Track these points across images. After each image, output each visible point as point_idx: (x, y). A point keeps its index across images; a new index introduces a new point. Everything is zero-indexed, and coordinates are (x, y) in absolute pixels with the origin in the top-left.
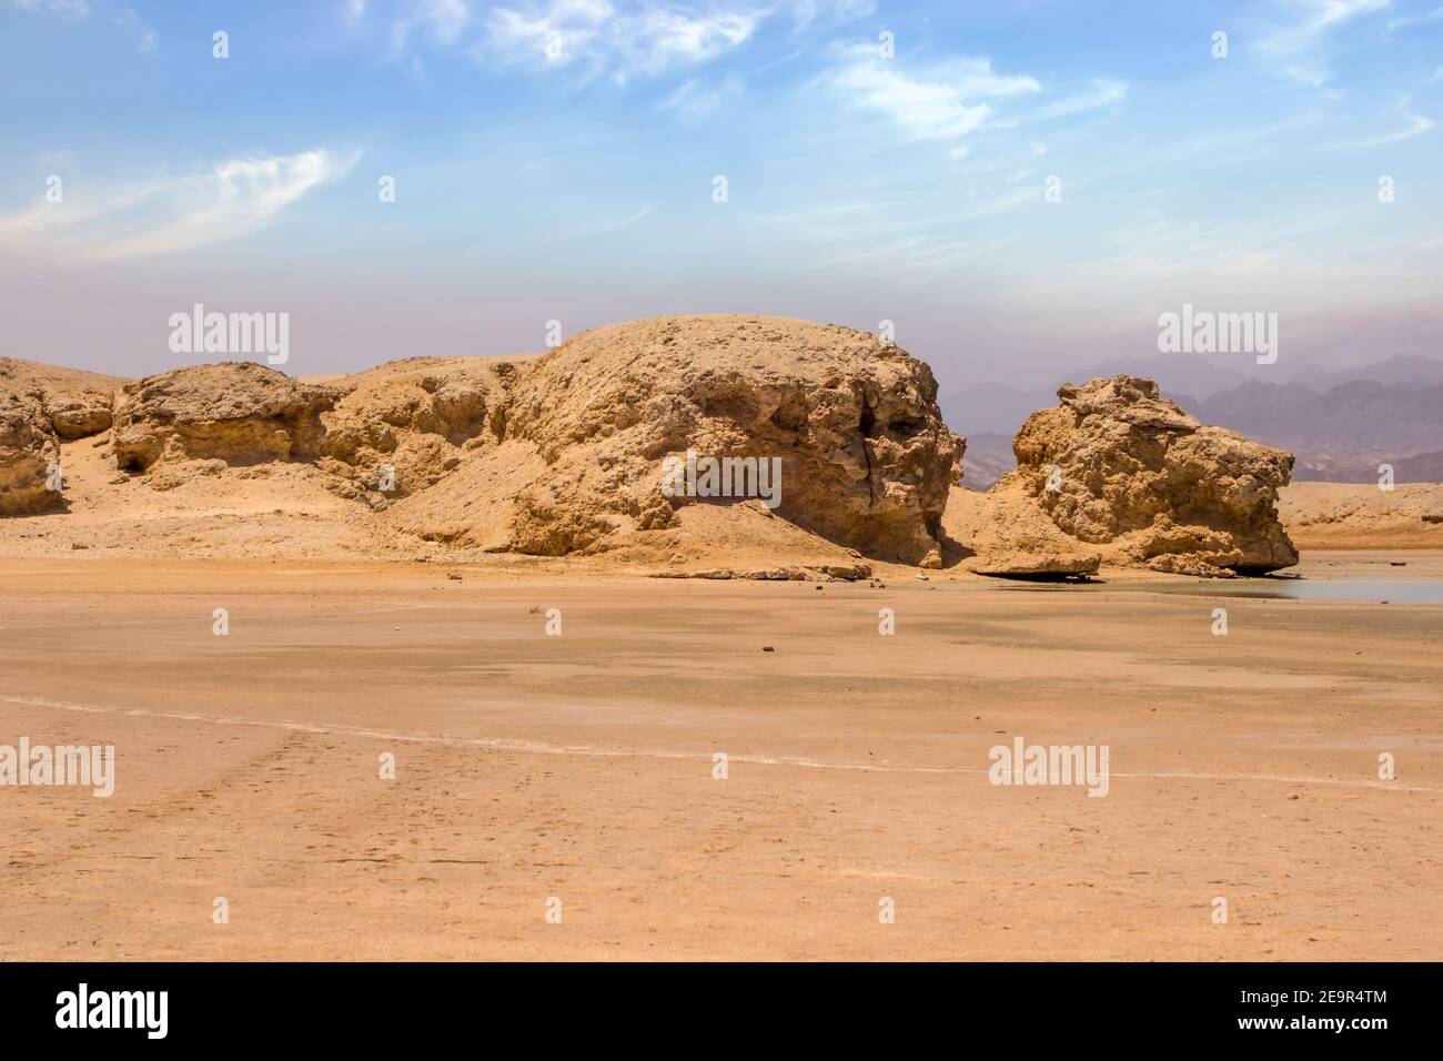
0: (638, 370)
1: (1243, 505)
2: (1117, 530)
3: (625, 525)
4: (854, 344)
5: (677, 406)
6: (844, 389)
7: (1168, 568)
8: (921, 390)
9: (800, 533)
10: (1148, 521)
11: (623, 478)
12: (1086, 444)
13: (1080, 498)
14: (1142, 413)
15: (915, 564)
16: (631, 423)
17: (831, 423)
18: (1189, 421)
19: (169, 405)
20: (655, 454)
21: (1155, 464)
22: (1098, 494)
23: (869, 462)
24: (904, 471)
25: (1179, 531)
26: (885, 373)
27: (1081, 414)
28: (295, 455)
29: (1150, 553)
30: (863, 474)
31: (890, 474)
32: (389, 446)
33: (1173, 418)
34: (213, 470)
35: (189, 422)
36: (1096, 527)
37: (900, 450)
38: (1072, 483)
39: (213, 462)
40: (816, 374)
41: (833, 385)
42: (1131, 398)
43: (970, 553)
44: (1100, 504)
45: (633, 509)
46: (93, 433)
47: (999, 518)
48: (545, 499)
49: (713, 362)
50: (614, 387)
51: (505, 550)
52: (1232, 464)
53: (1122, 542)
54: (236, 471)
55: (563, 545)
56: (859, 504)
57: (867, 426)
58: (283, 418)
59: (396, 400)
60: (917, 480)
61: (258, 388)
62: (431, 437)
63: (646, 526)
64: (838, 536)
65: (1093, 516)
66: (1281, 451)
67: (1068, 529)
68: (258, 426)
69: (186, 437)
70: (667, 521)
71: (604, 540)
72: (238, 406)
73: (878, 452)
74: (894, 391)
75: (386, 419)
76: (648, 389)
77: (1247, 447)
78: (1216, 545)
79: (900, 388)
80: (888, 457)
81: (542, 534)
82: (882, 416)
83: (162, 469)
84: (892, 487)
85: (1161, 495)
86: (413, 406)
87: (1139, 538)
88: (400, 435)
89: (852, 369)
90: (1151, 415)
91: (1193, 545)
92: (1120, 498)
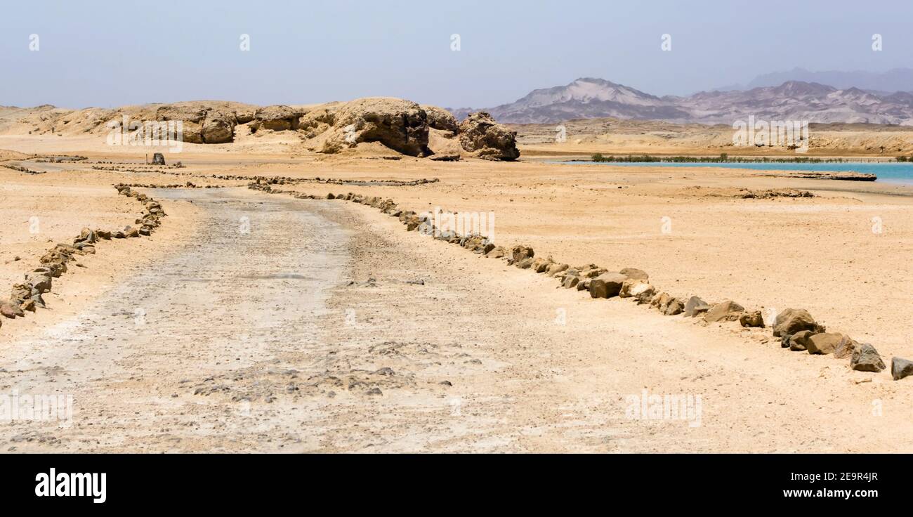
0: (353, 112)
1: (503, 143)
2: (475, 149)
3: (346, 147)
4: (406, 105)
5: (360, 120)
6: (399, 116)
7: (484, 158)
8: (421, 116)
9: (388, 148)
10: (482, 147)
12: (470, 128)
13: (467, 141)
14: (482, 121)
15: (416, 156)
16: (351, 123)
17: (396, 123)
18: (493, 123)
19: (261, 116)
21: (484, 133)
22: (472, 140)
23: (406, 132)
24: (414, 135)
25: (489, 149)
26: (411, 112)
27: (472, 120)
28: (291, 129)
29: (481, 154)
30: (405, 135)
31: (411, 136)
32: (316, 126)
33: (489, 122)
34: (271, 132)
35: (265, 121)
36: (470, 148)
37: (413, 130)
38: (466, 137)
39: (270, 130)
40: (394, 113)
41: (397, 115)
42: (481, 117)
43: (434, 154)
44: (472, 143)
46: (247, 122)
47: (449, 146)
48: (330, 141)
49: (370, 110)
50: (349, 115)
51: (320, 152)
52: (500, 133)
53: (476, 152)
54: (276, 132)
55: (332, 151)
56: (403, 143)
57: (406, 124)
58: (289, 119)
59: (318, 115)
60: (417, 137)
61: (283, 112)
62: (326, 124)
63: (350, 147)
64: (398, 150)
65: (470, 145)
66: (513, 131)
67: (465, 149)
68: (282, 122)
69: (265, 124)
70: (354, 146)
71: (340, 150)
72: (277, 116)
73: (408, 131)
74: (412, 116)
75: (316, 119)
76: (355, 116)
77: (503, 130)
78: (497, 153)
79: (414, 115)
80: (411, 132)
81: (328, 149)
82: (410, 122)
83: (259, 132)
84: (411, 138)
85: (485, 140)
86: (323, 116)
87: (479, 151)
88: (319, 123)
89: (402, 111)
90: (485, 121)
91: (491, 153)
92: (476, 141)
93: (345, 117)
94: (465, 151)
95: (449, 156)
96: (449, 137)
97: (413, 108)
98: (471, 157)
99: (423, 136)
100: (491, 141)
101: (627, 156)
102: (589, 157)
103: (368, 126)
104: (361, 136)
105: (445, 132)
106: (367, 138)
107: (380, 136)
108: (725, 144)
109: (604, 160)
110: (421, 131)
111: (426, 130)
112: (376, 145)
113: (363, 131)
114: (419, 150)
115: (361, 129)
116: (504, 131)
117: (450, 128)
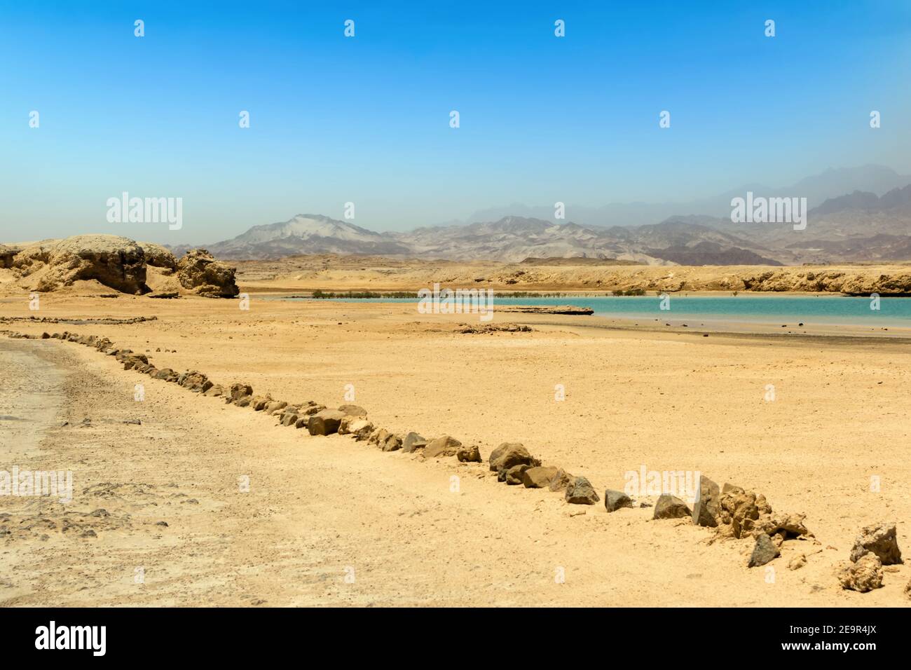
0: (69, 249)
1: (222, 280)
2: (194, 286)
3: (61, 285)
4: (123, 242)
5: (76, 257)
6: (116, 253)
7: (203, 296)
8: (138, 253)
9: (105, 287)
10: (201, 284)
11: (62, 274)
12: (188, 265)
13: (186, 278)
14: (201, 258)
15: (133, 294)
16: (67, 261)
17: (113, 261)
18: (212, 260)
20: (70, 269)
21: (203, 270)
22: (190, 277)
23: (123, 270)
24: (132, 272)
25: (208, 286)
26: (128, 249)
27: (190, 257)
28: (5, 267)
29: (200, 292)
30: (122, 273)
31: (129, 273)
32: (30, 264)
33: (208, 259)
36: (189, 285)
37: (131, 267)
38: (185, 274)
40: (110, 250)
41: (114, 253)
42: (200, 254)
43: (151, 291)
44: (191, 280)
45: (63, 281)
47: (167, 283)
48: (45, 279)
49: (86, 247)
50: (64, 252)
51: (35, 291)
52: (220, 270)
53: (195, 289)
55: (47, 289)
56: (120, 280)
57: (124, 261)
59: (32, 253)
60: (135, 274)
62: (41, 262)
63: (66, 285)
64: (115, 288)
65: (188, 282)
66: (233, 267)
67: (183, 286)
70: (71, 284)
71: (56, 288)
73: (125, 268)
74: (130, 254)
75: (30, 257)
76: (70, 254)
78: (216, 290)
79: (131, 253)
80: (128, 269)
81: (43, 287)
82: (127, 259)
84: (128, 276)
85: (204, 277)
86: (37, 254)
87: (199, 288)
88: (33, 261)
89: (120, 248)
90: (204, 258)
91: (210, 290)
92: (195, 278)
93: (60, 255)
94: (184, 288)
95: (168, 293)
96: (166, 273)
97: (130, 245)
98: (190, 294)
99: (141, 274)
100: (210, 278)
101: (348, 292)
102: (310, 293)
103: (84, 264)
104: (77, 273)
105: (163, 269)
106: (84, 276)
107: (97, 273)
108: (445, 279)
109: (324, 296)
110: (139, 268)
111: (143, 267)
112: (93, 283)
113: (79, 269)
114: (136, 287)
115: (77, 267)
116: (223, 267)
117: (168, 265)
